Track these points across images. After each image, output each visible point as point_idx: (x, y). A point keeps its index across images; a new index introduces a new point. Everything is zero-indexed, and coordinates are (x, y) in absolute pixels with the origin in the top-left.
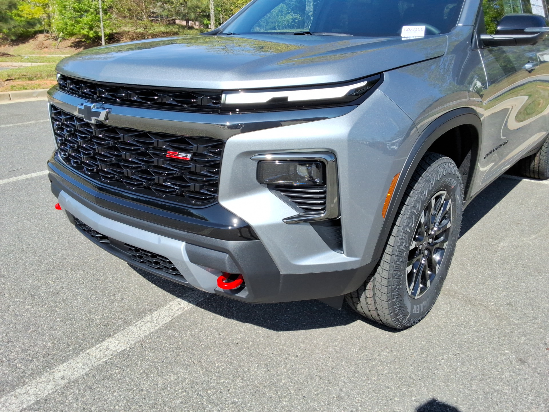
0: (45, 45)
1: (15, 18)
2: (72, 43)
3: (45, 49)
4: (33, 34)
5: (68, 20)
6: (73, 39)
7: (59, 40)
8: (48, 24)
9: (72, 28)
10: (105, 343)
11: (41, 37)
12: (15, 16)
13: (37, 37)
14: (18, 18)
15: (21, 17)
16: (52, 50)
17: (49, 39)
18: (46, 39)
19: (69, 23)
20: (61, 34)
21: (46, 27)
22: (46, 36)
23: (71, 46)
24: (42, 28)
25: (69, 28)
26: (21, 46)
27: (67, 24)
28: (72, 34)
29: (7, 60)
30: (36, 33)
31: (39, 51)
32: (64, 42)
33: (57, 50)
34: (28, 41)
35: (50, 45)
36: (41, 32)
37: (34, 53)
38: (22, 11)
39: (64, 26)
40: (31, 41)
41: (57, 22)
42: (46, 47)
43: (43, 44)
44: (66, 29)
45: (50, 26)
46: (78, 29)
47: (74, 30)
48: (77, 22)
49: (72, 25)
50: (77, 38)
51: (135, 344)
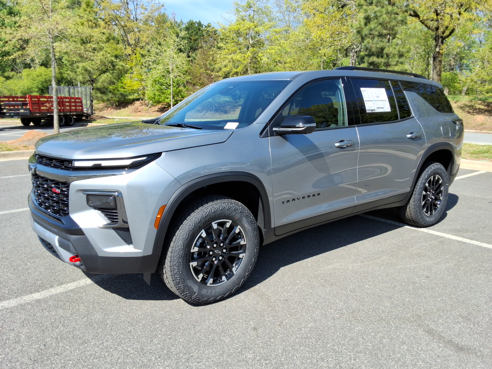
0: (139, 110)
1: (120, 89)
2: (159, 109)
3: (139, 113)
4: (132, 101)
5: (156, 92)
6: (160, 106)
7: (149, 106)
8: (143, 94)
9: (158, 97)
10: (33, 295)
11: (137, 103)
12: (120, 88)
13: (135, 103)
14: (122, 89)
15: (124, 88)
16: (143, 114)
17: (143, 105)
18: (141, 104)
19: (157, 93)
20: (151, 102)
21: (142, 96)
22: (141, 102)
23: (158, 111)
24: (139, 97)
25: (157, 98)
26: (123, 110)
27: (155, 95)
28: (159, 102)
29: (102, 122)
30: (134, 100)
31: (134, 114)
32: (153, 108)
33: (147, 113)
34: (127, 106)
35: (143, 109)
36: (138, 100)
37: (129, 116)
38: (126, 84)
39: (153, 96)
40: (130, 106)
41: (149, 93)
42: (140, 111)
43: (137, 109)
44: (155, 98)
45: (144, 95)
46: (163, 98)
47: (160, 99)
48: (163, 93)
49: (159, 95)
50: (163, 105)
51: (48, 297)
